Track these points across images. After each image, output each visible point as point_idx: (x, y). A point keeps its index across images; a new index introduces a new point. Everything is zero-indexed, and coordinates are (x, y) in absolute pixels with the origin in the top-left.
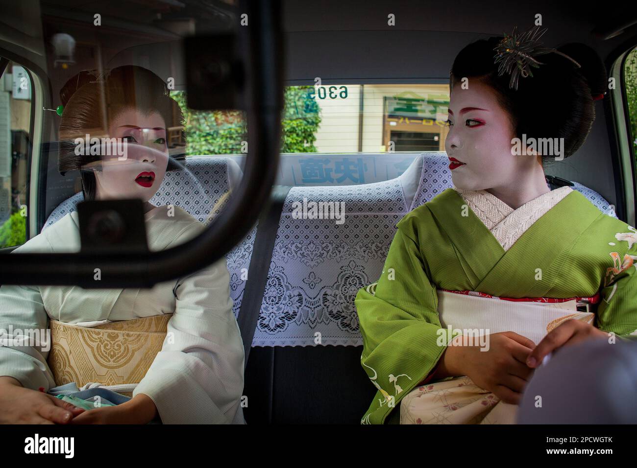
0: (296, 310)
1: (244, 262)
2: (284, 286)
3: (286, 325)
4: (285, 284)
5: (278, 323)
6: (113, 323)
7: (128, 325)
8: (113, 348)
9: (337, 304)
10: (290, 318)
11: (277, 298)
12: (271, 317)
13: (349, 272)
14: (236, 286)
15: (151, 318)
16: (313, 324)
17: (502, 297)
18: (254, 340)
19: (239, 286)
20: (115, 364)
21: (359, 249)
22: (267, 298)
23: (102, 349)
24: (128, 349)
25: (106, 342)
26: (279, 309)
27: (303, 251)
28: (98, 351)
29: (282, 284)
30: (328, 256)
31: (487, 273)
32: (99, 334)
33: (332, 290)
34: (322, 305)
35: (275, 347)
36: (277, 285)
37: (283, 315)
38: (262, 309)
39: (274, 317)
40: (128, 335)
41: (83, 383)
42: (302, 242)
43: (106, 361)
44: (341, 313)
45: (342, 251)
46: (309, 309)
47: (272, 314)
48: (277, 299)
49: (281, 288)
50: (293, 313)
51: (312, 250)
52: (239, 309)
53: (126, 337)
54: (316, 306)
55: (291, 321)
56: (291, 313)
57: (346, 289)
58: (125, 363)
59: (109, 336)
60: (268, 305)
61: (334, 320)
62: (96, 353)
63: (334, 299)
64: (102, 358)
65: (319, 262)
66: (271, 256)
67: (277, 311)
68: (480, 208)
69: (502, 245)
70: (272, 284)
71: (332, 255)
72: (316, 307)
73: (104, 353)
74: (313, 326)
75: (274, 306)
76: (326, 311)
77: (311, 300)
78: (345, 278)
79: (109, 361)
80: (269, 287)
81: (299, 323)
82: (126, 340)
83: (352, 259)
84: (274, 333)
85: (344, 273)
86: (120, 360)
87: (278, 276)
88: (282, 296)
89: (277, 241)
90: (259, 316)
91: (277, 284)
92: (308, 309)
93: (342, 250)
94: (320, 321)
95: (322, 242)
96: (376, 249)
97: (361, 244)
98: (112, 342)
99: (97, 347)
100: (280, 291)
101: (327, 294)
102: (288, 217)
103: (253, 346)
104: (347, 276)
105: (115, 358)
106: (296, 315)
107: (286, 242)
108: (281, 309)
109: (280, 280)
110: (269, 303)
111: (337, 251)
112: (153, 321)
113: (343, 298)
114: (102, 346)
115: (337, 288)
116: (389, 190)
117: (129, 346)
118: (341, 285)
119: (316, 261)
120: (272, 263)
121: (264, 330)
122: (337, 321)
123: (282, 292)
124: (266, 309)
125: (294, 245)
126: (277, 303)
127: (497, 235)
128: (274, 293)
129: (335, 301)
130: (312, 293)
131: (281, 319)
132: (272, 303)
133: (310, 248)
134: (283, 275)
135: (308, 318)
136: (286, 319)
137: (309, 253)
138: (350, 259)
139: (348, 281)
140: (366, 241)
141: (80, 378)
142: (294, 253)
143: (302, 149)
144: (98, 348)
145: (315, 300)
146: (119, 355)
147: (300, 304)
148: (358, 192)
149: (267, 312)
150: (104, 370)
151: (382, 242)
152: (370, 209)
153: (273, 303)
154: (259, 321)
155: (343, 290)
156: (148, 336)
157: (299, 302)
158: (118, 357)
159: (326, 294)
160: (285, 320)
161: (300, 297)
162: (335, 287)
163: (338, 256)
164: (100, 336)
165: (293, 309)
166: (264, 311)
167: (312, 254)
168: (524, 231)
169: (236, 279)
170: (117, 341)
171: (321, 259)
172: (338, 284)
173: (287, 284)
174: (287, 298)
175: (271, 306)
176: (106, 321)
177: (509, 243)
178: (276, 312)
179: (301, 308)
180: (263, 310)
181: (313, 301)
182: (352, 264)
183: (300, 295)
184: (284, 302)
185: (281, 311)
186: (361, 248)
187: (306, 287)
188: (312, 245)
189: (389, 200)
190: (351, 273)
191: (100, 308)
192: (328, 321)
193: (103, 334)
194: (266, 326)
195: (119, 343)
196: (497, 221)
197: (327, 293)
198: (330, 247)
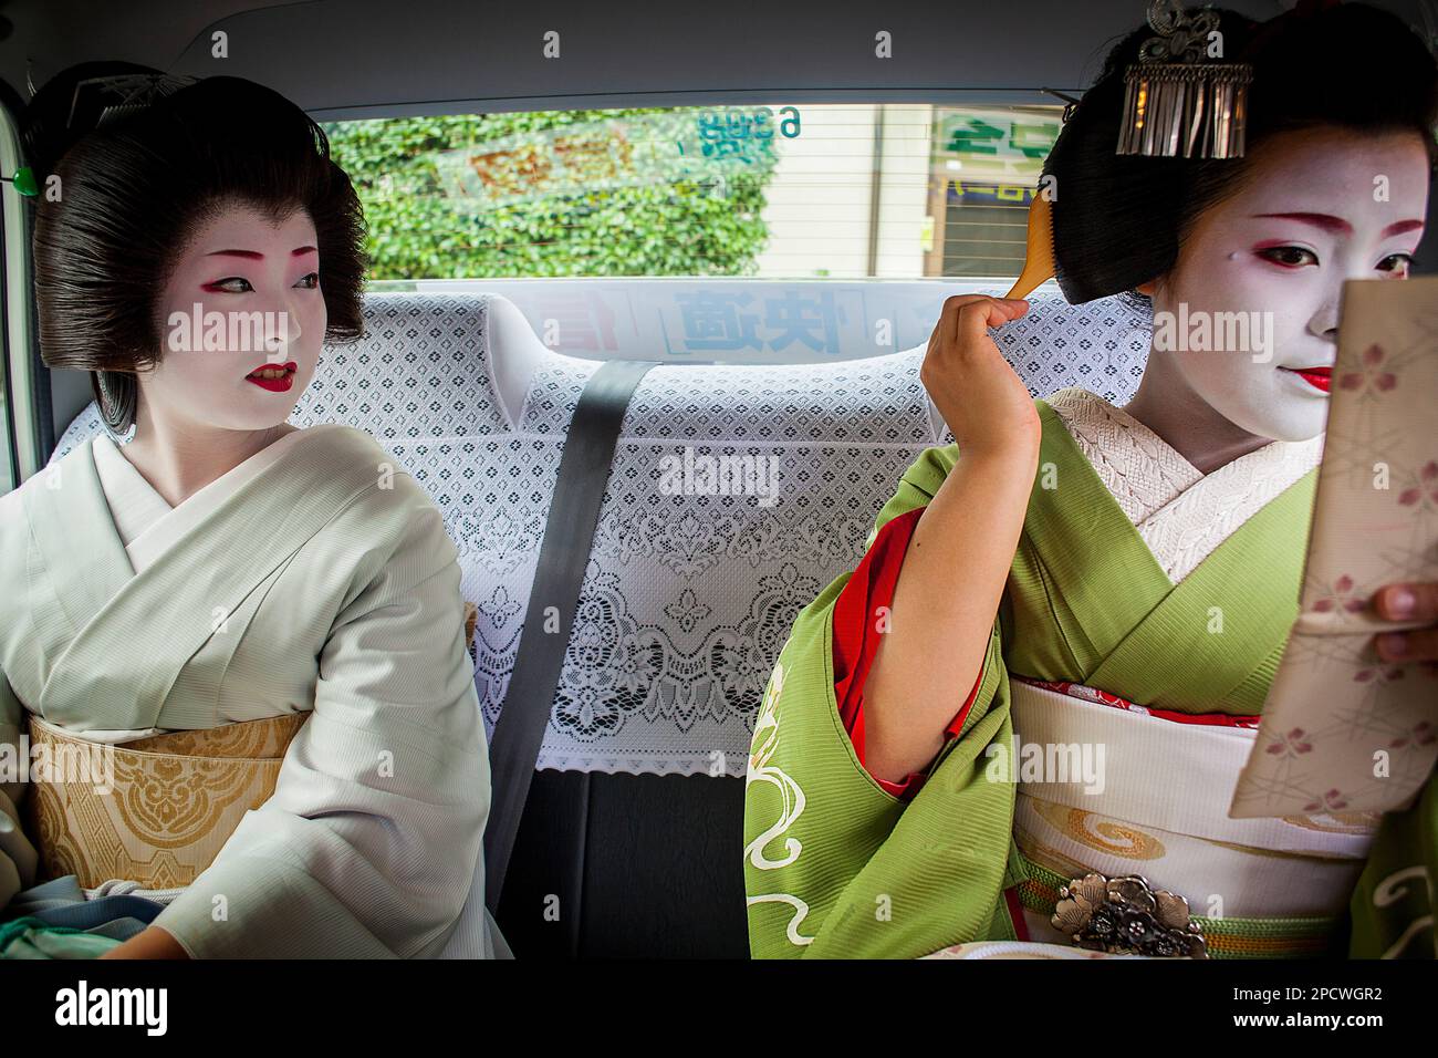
0: (646, 684)
1: (524, 559)
2: (617, 622)
3: (621, 720)
4: (621, 617)
5: (600, 715)
6: (169, 736)
7: (207, 739)
8: (170, 798)
9: (747, 671)
10: (631, 704)
11: (601, 651)
12: (583, 697)
13: (779, 592)
14: (503, 618)
15: (264, 722)
16: (685, 719)
17: (1157, 710)
18: (541, 753)
19: (510, 617)
20: (172, 837)
21: (806, 536)
22: (577, 651)
23: (143, 798)
24: (206, 799)
25: (151, 782)
26: (604, 679)
27: (669, 535)
28: (132, 804)
29: (614, 617)
30: (730, 549)
31: (1120, 638)
32: (133, 761)
33: (736, 636)
34: (710, 673)
35: (592, 773)
36: (602, 620)
37: (614, 695)
38: (564, 679)
39: (592, 697)
40: (205, 766)
41: (97, 879)
42: (665, 513)
43: (153, 829)
44: (756, 694)
45: (764, 539)
46: (678, 683)
47: (588, 692)
48: (601, 655)
49: (610, 626)
50: (640, 690)
51: (689, 535)
52: (510, 674)
53: (199, 770)
54: (694, 675)
55: (633, 711)
56: (633, 690)
57: (771, 635)
58: (199, 835)
59: (159, 767)
60: (577, 668)
61: (738, 712)
62: (128, 809)
63: (742, 659)
64: (142, 819)
65: (706, 563)
66: (590, 547)
67: (599, 683)
68: (1116, 465)
69: (1165, 569)
70: (588, 617)
71: (739, 548)
72: (696, 678)
73: (147, 808)
74: (685, 725)
75: (594, 672)
76: (719, 689)
77: (682, 660)
78: (769, 606)
79: (160, 829)
80: (581, 622)
81: (651, 717)
82: (202, 778)
83: (789, 559)
84: (590, 738)
85: (767, 594)
86: (187, 826)
87: (605, 598)
88: (612, 646)
89: (606, 508)
90: (556, 697)
91: (602, 616)
92: (673, 682)
93: (764, 536)
94: (703, 714)
95: (715, 514)
96: (849, 535)
97: (814, 523)
98: (167, 784)
99: (131, 795)
100: (609, 634)
101: (723, 647)
102: (632, 448)
103: (540, 767)
104: (775, 602)
105: (173, 821)
106: (645, 696)
107: (627, 511)
108: (609, 678)
109: (609, 606)
110: (581, 663)
111: (751, 539)
112: (272, 729)
113: (763, 659)
114: (142, 792)
115: (749, 632)
116: (892, 383)
117: (210, 793)
118: (760, 626)
119: (699, 562)
120: (592, 563)
121: (566, 728)
122: (744, 715)
123: (613, 636)
124: (573, 677)
125: (646, 521)
126: (600, 665)
127: (1155, 541)
128: (594, 639)
129: (742, 666)
130: (687, 643)
131: (608, 705)
132: (587, 663)
133: (685, 530)
134: (616, 594)
135: (674, 706)
136: (621, 706)
137: (684, 540)
138: (785, 560)
139: (777, 614)
140: (827, 514)
141: (91, 866)
142: (645, 540)
143: (733, 226)
144: (133, 794)
145: (692, 660)
146: (183, 815)
147: (655, 669)
148: (812, 387)
149: (575, 686)
150: (146, 852)
151: (866, 517)
152: (840, 433)
153: (591, 663)
154: (555, 708)
155: (764, 639)
156: (255, 767)
157: (653, 665)
158: (181, 821)
159: (719, 647)
160: (617, 706)
161: (656, 651)
162: (743, 629)
163: (755, 550)
164: (137, 766)
165: (637, 681)
166: (569, 684)
167: (690, 544)
168: (1226, 535)
169: (504, 600)
170: (176, 782)
171: (712, 558)
172: (750, 621)
173: (627, 619)
174: (626, 654)
175: (584, 671)
176: (150, 731)
177: (1183, 562)
178: (597, 687)
179: (658, 678)
180: (566, 680)
181: (687, 661)
182: (789, 573)
183: (656, 646)
184: (617, 663)
185: (609, 686)
186: (812, 532)
187: (672, 627)
188: (690, 520)
189: (890, 410)
190: (786, 597)
191: (134, 701)
192: (724, 715)
193: (144, 762)
194: (572, 721)
195: (184, 784)
196: (1157, 503)
197: (723, 643)
198: (736, 528)
